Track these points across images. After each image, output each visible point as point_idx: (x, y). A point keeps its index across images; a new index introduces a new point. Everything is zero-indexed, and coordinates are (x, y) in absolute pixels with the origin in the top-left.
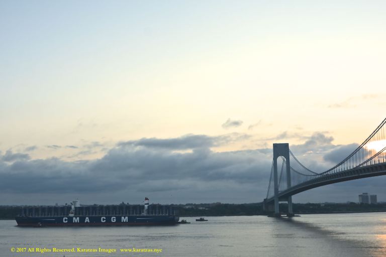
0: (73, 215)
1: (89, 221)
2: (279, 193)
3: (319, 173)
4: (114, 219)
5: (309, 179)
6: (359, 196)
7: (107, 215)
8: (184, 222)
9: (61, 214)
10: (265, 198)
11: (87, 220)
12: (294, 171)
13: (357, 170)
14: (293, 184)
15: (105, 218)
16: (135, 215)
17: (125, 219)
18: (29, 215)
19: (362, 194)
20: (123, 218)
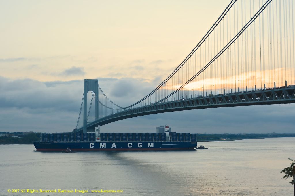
0: (99, 141)
1: (115, 147)
2: (88, 124)
3: (124, 107)
4: (140, 145)
5: (115, 112)
6: (157, 128)
7: (134, 141)
8: (202, 148)
9: (87, 140)
10: (75, 128)
11: (114, 145)
12: (102, 104)
13: (156, 106)
14: (101, 116)
15: (131, 144)
16: (160, 141)
17: (151, 145)
18: (53, 140)
19: (159, 126)
20: (149, 144)
